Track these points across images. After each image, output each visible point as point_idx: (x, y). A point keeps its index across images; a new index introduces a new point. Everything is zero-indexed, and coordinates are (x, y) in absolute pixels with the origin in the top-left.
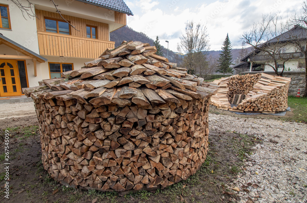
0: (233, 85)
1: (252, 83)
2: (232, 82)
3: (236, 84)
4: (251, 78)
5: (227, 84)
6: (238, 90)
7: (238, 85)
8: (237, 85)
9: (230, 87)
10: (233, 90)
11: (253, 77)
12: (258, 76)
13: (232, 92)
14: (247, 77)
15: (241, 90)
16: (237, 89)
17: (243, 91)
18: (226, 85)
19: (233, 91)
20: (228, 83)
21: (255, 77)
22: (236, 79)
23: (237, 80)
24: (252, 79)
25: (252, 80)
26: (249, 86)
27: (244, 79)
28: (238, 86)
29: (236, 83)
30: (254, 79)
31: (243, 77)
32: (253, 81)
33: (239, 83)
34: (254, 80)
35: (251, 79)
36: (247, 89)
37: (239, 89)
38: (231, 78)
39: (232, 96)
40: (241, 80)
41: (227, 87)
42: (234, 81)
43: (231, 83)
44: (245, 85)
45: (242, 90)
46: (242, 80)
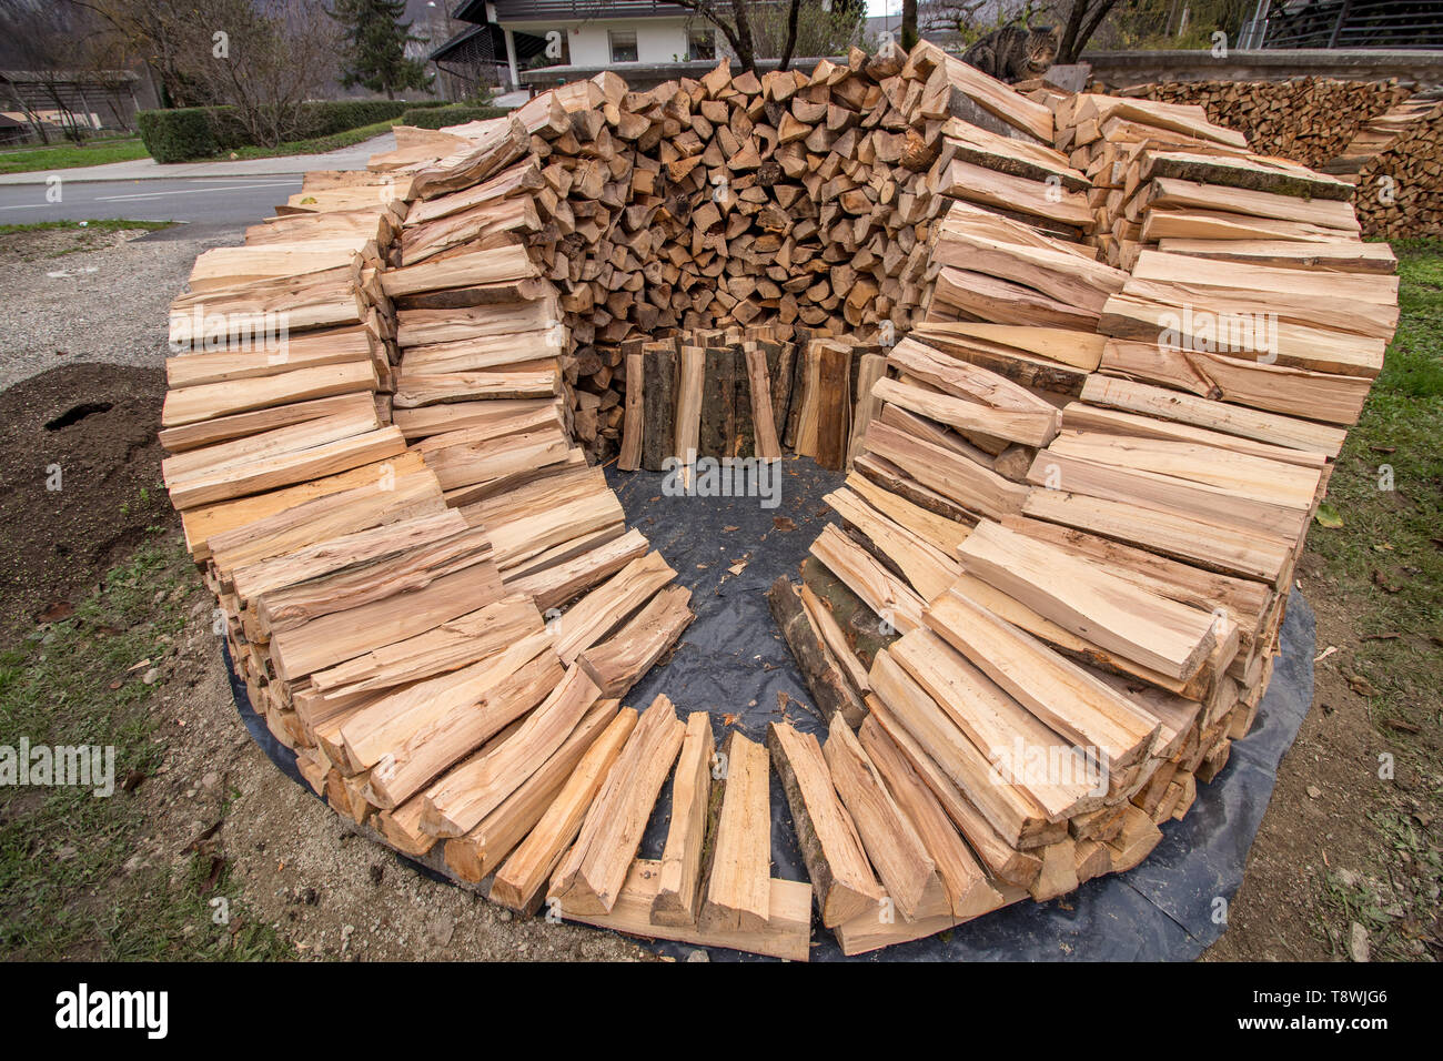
0: (591, 233)
1: (786, 194)
2: (575, 197)
3: (613, 210)
4: (762, 118)
5: (521, 234)
6: (648, 285)
7: (635, 223)
8: (629, 232)
9: (562, 269)
10: (600, 299)
11: (787, 104)
12: (855, 92)
13: (599, 331)
14: (716, 111)
15: (676, 289)
16: (638, 281)
17: (696, 288)
18: (511, 263)
19: (602, 320)
20: (534, 223)
21: (814, 112)
22: (607, 149)
23: (622, 163)
24: (788, 131)
25: (785, 145)
26: (756, 231)
27: (686, 143)
28: (638, 242)
29: (617, 197)
30: (801, 141)
31: (671, 104)
32: (793, 164)
33: (638, 198)
34: (805, 153)
35: (762, 130)
36: (735, 269)
37: (657, 278)
38: (547, 135)
39: (603, 380)
40: (654, 154)
41: (529, 294)
42: (592, 180)
43: (567, 217)
44: (705, 217)
45: (687, 283)
46: (668, 157)
